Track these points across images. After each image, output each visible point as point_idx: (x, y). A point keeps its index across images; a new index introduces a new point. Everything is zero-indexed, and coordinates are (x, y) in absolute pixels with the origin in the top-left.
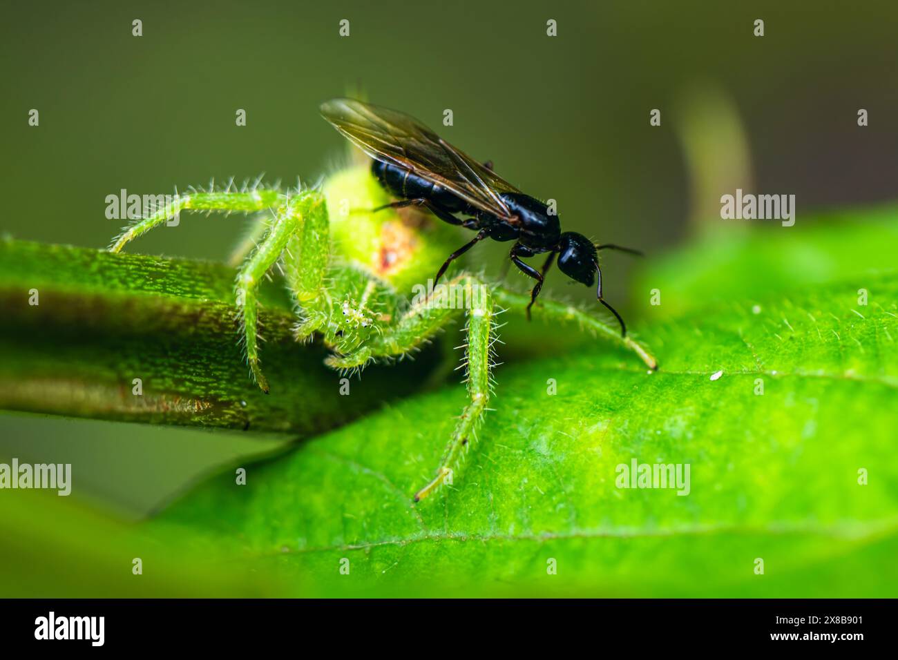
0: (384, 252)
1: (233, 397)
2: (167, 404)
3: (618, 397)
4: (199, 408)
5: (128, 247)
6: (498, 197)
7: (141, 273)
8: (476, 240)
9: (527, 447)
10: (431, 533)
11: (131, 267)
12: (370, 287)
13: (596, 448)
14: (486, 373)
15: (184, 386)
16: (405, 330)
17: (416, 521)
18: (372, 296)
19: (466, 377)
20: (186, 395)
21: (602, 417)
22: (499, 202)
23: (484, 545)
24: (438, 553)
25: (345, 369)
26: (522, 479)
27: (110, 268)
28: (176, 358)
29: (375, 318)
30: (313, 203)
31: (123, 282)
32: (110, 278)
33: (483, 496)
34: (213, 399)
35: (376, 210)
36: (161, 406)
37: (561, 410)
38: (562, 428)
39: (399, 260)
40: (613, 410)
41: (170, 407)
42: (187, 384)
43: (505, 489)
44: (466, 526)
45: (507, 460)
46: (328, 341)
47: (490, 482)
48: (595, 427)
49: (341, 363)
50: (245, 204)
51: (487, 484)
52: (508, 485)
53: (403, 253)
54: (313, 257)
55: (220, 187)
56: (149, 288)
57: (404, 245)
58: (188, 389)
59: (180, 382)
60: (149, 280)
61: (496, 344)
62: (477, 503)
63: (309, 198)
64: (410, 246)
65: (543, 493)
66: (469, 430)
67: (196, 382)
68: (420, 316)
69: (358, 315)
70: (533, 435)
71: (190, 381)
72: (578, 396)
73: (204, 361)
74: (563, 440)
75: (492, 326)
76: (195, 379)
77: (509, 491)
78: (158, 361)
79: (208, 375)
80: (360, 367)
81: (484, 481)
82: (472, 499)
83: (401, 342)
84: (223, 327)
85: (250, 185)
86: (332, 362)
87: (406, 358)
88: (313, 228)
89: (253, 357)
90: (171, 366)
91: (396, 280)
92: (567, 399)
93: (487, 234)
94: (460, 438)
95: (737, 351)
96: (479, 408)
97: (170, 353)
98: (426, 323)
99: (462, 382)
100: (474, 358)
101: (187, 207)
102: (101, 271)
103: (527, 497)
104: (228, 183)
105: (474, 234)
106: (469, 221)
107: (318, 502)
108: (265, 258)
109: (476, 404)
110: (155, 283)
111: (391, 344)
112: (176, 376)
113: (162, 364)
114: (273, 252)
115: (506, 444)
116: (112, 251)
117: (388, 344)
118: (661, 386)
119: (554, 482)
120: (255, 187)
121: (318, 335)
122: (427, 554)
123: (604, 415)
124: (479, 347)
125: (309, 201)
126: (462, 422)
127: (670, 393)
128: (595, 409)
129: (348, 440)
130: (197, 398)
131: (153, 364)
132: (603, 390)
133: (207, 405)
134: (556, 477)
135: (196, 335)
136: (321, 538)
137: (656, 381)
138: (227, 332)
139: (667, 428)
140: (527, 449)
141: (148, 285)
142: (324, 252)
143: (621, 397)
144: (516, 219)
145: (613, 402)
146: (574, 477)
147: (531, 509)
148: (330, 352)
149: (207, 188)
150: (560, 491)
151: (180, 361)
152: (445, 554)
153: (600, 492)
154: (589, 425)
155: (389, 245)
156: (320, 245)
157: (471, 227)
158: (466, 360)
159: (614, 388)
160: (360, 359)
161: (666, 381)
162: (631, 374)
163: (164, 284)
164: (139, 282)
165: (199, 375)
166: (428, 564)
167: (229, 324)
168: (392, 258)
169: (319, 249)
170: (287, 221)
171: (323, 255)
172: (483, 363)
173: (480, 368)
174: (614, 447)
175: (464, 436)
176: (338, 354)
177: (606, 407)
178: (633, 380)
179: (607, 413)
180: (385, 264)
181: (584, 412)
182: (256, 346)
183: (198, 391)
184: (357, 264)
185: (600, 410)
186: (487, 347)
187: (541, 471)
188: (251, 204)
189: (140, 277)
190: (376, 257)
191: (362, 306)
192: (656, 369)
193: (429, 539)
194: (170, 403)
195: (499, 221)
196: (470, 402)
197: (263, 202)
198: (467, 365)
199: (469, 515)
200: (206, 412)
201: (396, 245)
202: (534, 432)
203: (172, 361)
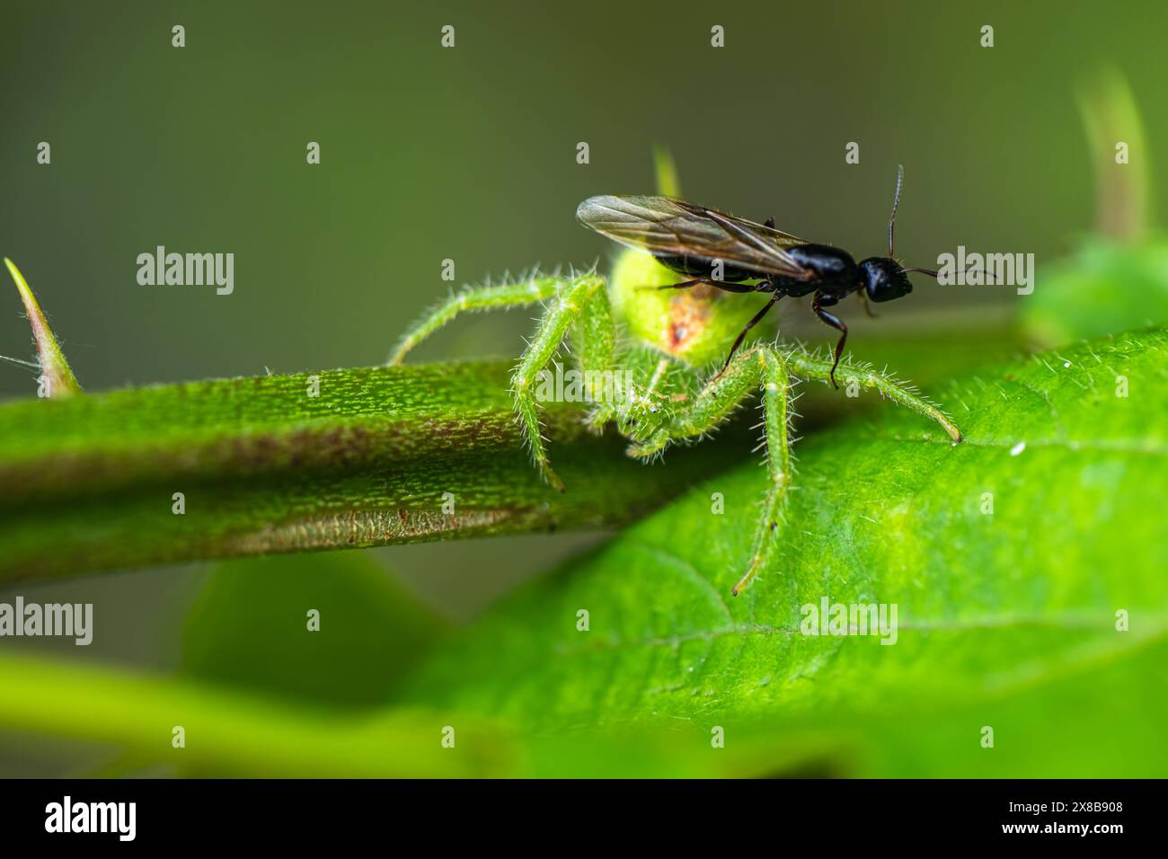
0: (674, 328)
1: (534, 501)
2: (458, 520)
3: (920, 475)
4: (494, 519)
5: (410, 357)
6: (784, 255)
7: (422, 386)
8: (773, 301)
9: (830, 532)
10: (738, 626)
11: (409, 381)
12: (662, 366)
13: (897, 533)
14: (786, 451)
15: (474, 498)
16: (699, 411)
17: (723, 613)
18: (663, 377)
19: (766, 457)
20: (479, 508)
21: (903, 499)
22: (788, 261)
23: (789, 639)
24: (743, 649)
25: (646, 456)
26: (825, 567)
27: (384, 387)
28: (464, 472)
29: (666, 401)
30: (588, 290)
31: (399, 400)
32: (384, 398)
33: (788, 586)
34: (510, 507)
35: (661, 288)
36: (451, 524)
37: (864, 490)
38: (865, 511)
39: (691, 334)
40: (915, 490)
41: (461, 524)
42: (478, 496)
43: (809, 578)
44: (770, 618)
45: (811, 547)
46: (622, 431)
47: (794, 570)
48: (896, 509)
49: (641, 451)
50: (523, 297)
51: (791, 573)
52: (812, 573)
53: (693, 327)
54: (594, 346)
55: (497, 282)
56: (431, 401)
57: (694, 318)
58: (480, 502)
59: (471, 495)
60: (430, 392)
61: (794, 418)
62: (781, 593)
63: (582, 286)
64: (702, 318)
65: (845, 582)
66: (775, 514)
67: (489, 491)
68: (714, 394)
69: (645, 401)
70: (836, 519)
71: (482, 492)
72: (882, 474)
73: (496, 468)
74: (866, 524)
75: (788, 399)
76: (487, 489)
77: (812, 579)
78: (442, 478)
79: (502, 482)
80: (661, 450)
81: (788, 570)
82: (777, 590)
83: (697, 424)
84: (507, 435)
85: (528, 277)
86: (633, 452)
87: (706, 438)
88: (592, 315)
89: (541, 458)
90: (458, 480)
91: (689, 355)
92: (871, 477)
93: (784, 293)
94: (767, 524)
95: (1040, 420)
96: (781, 489)
97: (454, 469)
98: (720, 400)
99: (761, 464)
100: (771, 436)
101: (463, 307)
102: (373, 392)
103: (830, 587)
104: (502, 275)
105: (769, 296)
106: (761, 284)
107: (628, 593)
108: (538, 356)
109: (779, 485)
110: (437, 394)
111: (687, 425)
112: (465, 490)
113: (448, 480)
114: (547, 348)
115: (810, 530)
116: (390, 364)
117: (684, 426)
118: (963, 462)
119: (857, 569)
120: (533, 276)
121: (611, 425)
122: (732, 649)
123: (906, 496)
124: (775, 424)
125: (584, 288)
126: (767, 506)
127: (972, 469)
128: (897, 489)
129: (655, 528)
130: (491, 508)
131: (436, 482)
132: (905, 466)
133: (503, 515)
134: (859, 564)
135: (476, 448)
136: (631, 631)
137: (958, 455)
138: (512, 440)
139: (967, 510)
140: (830, 535)
141: (429, 398)
142: (606, 338)
143: (925, 474)
144: (810, 273)
145: (915, 481)
146: (876, 564)
147: (835, 599)
148: (626, 442)
149: (483, 285)
150: (862, 579)
151: (468, 473)
152: (750, 649)
153: (902, 581)
154: (891, 507)
155: (678, 321)
156: (600, 332)
157: (764, 290)
158: (765, 439)
159: (917, 465)
160: (658, 444)
161: (969, 455)
162: (936, 446)
163: (447, 394)
164: (418, 397)
165: (490, 484)
166: (733, 661)
167: (516, 431)
168: (684, 333)
169: (600, 336)
170: (561, 313)
171: (605, 342)
172: (781, 441)
173: (778, 448)
174: (915, 532)
175: (772, 520)
176: (635, 442)
177: (908, 487)
178: (938, 453)
179: (909, 494)
180: (676, 340)
181: (886, 493)
182: (541, 447)
183: (491, 502)
184: (648, 343)
185: (902, 491)
186: (784, 423)
187: (844, 558)
188: (528, 296)
189: (420, 390)
190: (665, 335)
191: (650, 390)
192: (960, 440)
193: (736, 632)
194: (461, 518)
195: (793, 279)
196: (773, 482)
197: (542, 292)
198: (766, 445)
199: (774, 606)
200: (503, 521)
201: (687, 319)
202: (838, 516)
203: (459, 475)
